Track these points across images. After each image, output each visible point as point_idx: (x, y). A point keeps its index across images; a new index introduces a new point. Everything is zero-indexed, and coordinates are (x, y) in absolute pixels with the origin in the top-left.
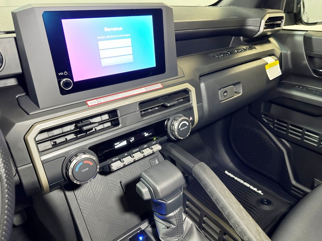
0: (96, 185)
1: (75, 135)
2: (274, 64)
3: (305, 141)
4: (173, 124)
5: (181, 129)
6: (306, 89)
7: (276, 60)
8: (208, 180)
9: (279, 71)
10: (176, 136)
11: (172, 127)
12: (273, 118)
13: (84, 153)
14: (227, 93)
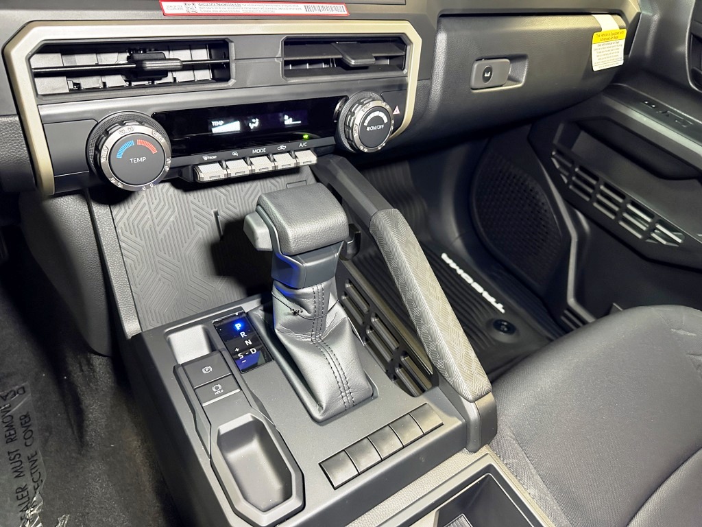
0: (160, 207)
1: (126, 81)
2: (615, 36)
3: (622, 223)
4: (354, 112)
5: (368, 129)
6: (663, 113)
7: (621, 28)
8: (398, 244)
9: (620, 56)
10: (353, 141)
11: (351, 118)
12: (572, 162)
13: (141, 123)
14: (491, 74)
